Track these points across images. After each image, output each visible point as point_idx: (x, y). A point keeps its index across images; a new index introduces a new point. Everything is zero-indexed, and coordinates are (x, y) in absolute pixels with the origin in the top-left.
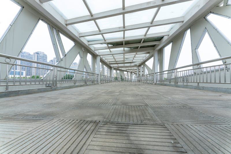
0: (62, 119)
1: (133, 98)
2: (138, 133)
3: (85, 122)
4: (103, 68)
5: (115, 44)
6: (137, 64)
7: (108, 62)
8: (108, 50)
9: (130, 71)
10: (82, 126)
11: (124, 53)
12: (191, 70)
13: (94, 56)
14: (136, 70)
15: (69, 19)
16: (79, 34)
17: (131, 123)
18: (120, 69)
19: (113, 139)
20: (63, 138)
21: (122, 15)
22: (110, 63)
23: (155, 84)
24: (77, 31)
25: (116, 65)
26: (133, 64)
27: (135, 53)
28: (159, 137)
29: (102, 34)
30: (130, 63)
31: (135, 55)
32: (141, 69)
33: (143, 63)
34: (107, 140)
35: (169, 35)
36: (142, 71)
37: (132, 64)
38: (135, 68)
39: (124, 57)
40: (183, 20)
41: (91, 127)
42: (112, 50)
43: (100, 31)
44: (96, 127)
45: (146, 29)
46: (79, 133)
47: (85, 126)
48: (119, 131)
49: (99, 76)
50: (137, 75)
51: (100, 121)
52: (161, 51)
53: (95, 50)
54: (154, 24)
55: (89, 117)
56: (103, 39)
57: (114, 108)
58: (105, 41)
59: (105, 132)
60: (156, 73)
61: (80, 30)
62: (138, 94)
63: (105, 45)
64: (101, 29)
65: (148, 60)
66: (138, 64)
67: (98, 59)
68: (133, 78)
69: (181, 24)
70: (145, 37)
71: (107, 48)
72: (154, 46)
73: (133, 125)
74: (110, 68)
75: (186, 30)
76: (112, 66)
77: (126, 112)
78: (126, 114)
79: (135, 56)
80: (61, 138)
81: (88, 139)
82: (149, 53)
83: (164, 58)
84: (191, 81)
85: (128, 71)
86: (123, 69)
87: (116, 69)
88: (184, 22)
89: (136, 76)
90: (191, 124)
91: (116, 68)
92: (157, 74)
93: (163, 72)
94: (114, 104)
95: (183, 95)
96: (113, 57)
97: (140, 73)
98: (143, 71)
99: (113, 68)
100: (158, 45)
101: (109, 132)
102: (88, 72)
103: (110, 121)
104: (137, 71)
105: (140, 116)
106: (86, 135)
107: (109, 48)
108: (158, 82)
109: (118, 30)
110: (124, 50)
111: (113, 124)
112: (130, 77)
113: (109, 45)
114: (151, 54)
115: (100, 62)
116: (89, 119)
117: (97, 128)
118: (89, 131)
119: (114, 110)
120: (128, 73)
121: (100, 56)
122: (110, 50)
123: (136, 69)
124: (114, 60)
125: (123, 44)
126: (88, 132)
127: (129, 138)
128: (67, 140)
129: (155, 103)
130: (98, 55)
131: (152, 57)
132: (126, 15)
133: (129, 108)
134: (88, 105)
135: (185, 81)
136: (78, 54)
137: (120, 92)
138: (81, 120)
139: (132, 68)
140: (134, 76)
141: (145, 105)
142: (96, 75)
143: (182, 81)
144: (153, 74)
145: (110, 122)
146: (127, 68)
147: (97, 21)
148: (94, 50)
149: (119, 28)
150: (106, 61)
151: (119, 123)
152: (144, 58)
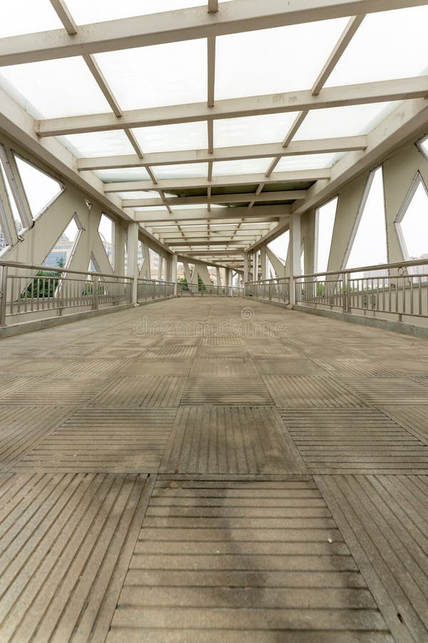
0: (41, 472)
1: (234, 374)
2: (251, 514)
3: (109, 481)
4: (147, 256)
5: (183, 192)
6: (246, 245)
7: (162, 241)
8: (164, 208)
9: (224, 264)
10: (102, 497)
11: (210, 217)
12: (384, 278)
13: (122, 223)
14: (241, 264)
15: (46, 119)
16: (78, 160)
17: (231, 478)
18: (197, 258)
19: (190, 541)
20: (54, 549)
21: (206, 122)
22: (168, 241)
23: (293, 309)
24: (70, 152)
25: (185, 249)
26: (232, 247)
27: (239, 220)
28: (299, 524)
29: (147, 166)
30: (226, 243)
31: (240, 224)
32: (256, 259)
33: (262, 245)
34: (175, 547)
35: (329, 179)
36: (257, 264)
37: (230, 246)
38: (239, 257)
39: (208, 228)
40: (365, 145)
41: (128, 501)
42: (173, 207)
43: (140, 156)
44: (141, 497)
45: (272, 160)
46: (97, 527)
47: (112, 496)
48: (201, 512)
49: (135, 281)
50: (243, 278)
51: (149, 475)
52: (309, 218)
53: (123, 207)
54: (292, 148)
55: (118, 457)
56: (149, 177)
57: (185, 417)
58: (155, 183)
59: (166, 517)
60: (295, 278)
61: (80, 150)
62: (248, 355)
63: (156, 195)
64: (144, 150)
65: (274, 239)
66: (248, 246)
67: (133, 232)
68: (234, 284)
69: (360, 154)
70: (267, 180)
71: (161, 201)
72: (291, 202)
73: (238, 485)
74: (168, 256)
75: (371, 169)
76: (174, 251)
77: (217, 432)
78: (217, 442)
79: (238, 227)
80: (49, 552)
81: (122, 548)
82: (277, 219)
83: (316, 237)
84: (384, 309)
85: (219, 264)
86: (204, 259)
87: (186, 259)
88: (369, 150)
89: (241, 279)
90: (375, 472)
91: (185, 255)
92: (298, 280)
93: (313, 276)
94: (185, 402)
95: (363, 357)
96: (179, 226)
97: (252, 271)
98: (260, 266)
99: (175, 257)
100: (302, 202)
101: (177, 517)
102: (103, 273)
103: (176, 472)
104: (245, 264)
105: (253, 447)
106: (118, 534)
107: (167, 202)
108: (299, 304)
109: (195, 158)
110: (209, 210)
111: (184, 485)
112: (223, 283)
113: (167, 196)
114: (284, 223)
115: (140, 239)
116: (119, 469)
117: (145, 502)
118: (124, 518)
119: (184, 426)
120: (218, 270)
121: (138, 222)
122: (168, 208)
123: (243, 261)
124: (179, 235)
125: (206, 195)
126: (122, 522)
127: (230, 534)
128: (67, 555)
129: (293, 391)
130: (131, 222)
131: (287, 230)
132: (215, 122)
133: (225, 415)
134: (110, 407)
135: (370, 308)
136: (73, 220)
137: (197, 344)
138: (98, 474)
139: (232, 257)
140: (235, 280)
141: (267, 403)
142: (126, 281)
143: (360, 307)
144: (289, 278)
145: (178, 477)
146: (217, 258)
147: (134, 131)
148: (120, 208)
149: (198, 151)
150: (156, 236)
151: (201, 478)
152: (265, 233)
